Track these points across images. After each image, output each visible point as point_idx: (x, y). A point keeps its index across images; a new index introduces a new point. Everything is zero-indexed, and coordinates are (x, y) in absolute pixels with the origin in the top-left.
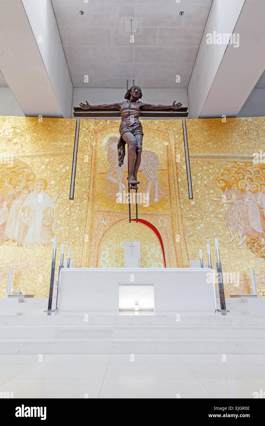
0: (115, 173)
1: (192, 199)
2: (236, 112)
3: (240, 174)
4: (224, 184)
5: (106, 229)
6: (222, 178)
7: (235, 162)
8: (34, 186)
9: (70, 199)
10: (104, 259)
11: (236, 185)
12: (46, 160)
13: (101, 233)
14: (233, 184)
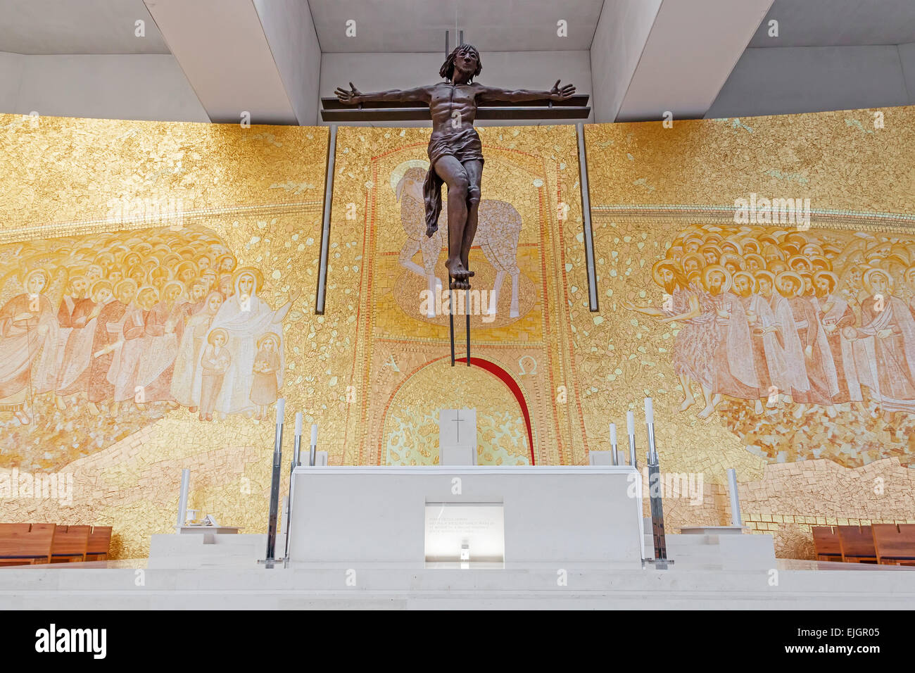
0: (418, 252)
1: (597, 310)
2: (704, 104)
3: (709, 252)
4: (671, 277)
5: (398, 382)
6: (667, 262)
7: (699, 226)
8: (234, 285)
9: (317, 313)
10: (395, 449)
11: (699, 278)
12: (259, 223)
13: (389, 390)
14: (694, 275)
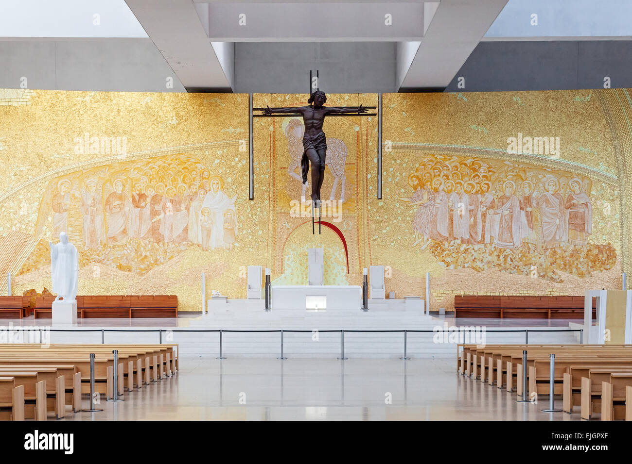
0: (297, 167)
1: (381, 199)
3: (436, 169)
4: (417, 182)
5: (289, 233)
6: (416, 174)
7: (433, 155)
8: (210, 185)
9: (250, 199)
10: (289, 263)
12: (218, 152)
13: (285, 237)
14: (427, 182)
